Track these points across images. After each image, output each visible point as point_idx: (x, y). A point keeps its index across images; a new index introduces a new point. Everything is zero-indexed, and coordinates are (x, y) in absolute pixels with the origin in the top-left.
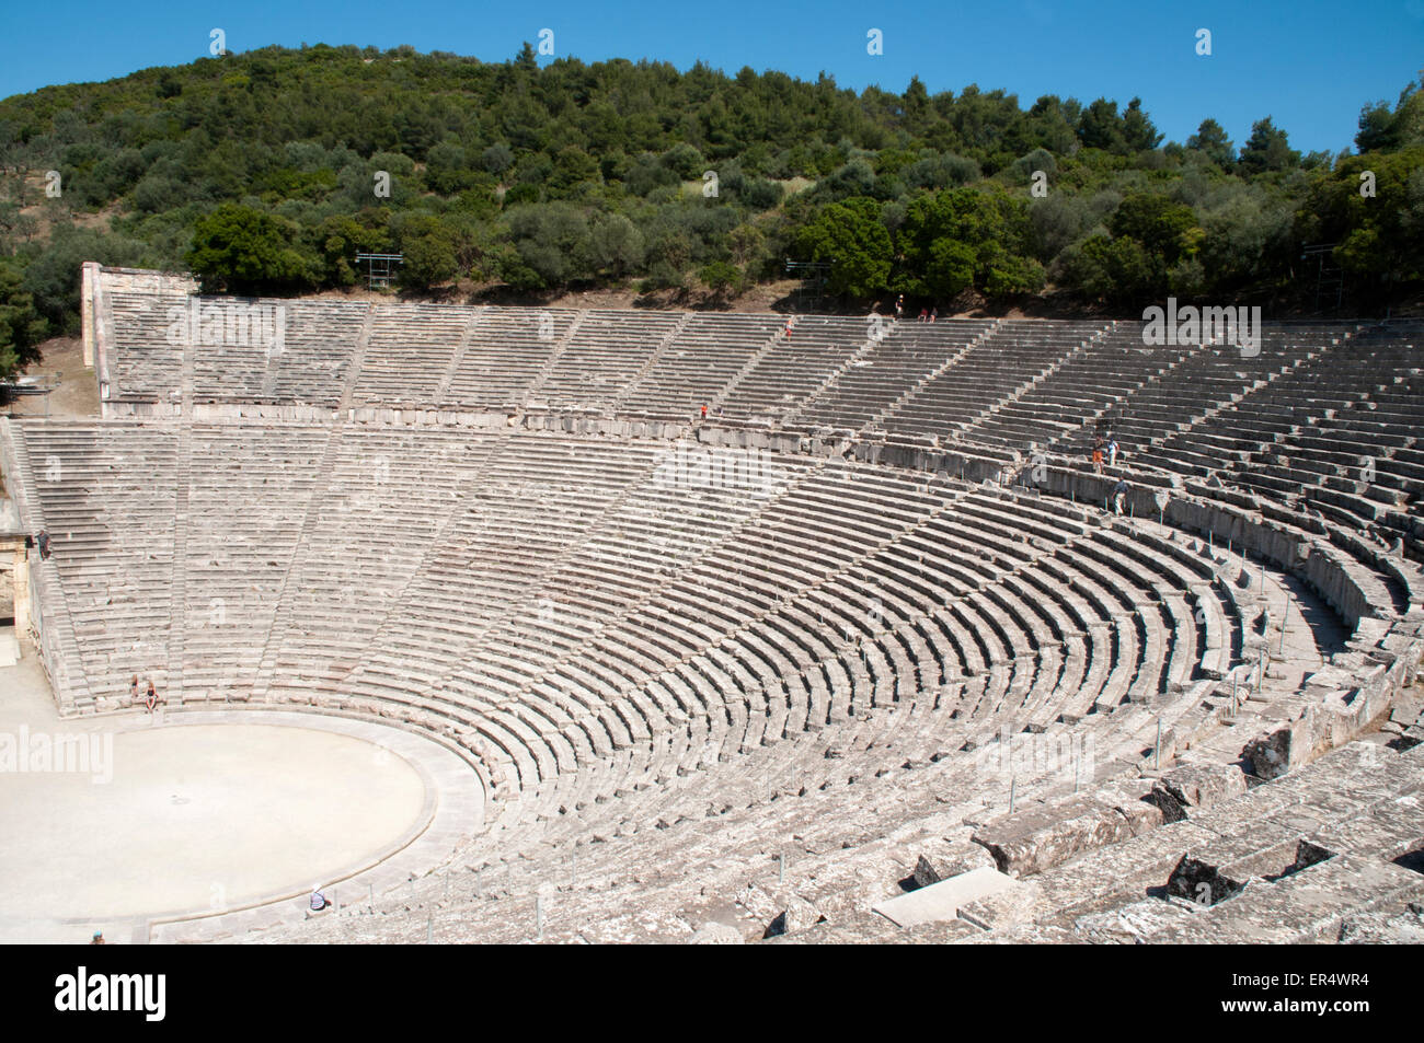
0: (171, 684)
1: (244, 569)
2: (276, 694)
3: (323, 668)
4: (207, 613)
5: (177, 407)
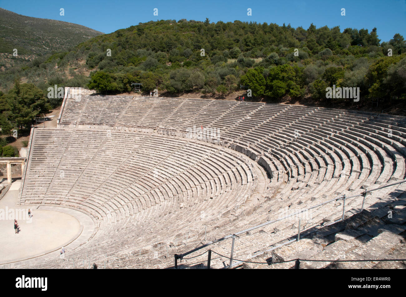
0: (45, 199)
1: (73, 169)
2: (67, 203)
3: (80, 197)
4: (60, 181)
5: (75, 125)
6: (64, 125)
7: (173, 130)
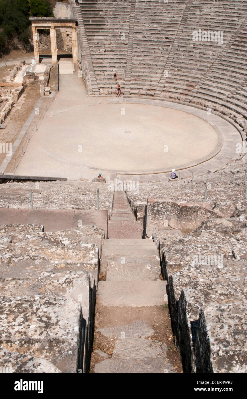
0: (126, 87)
1: (156, 40)
2: (164, 94)
3: (183, 85)
4: (141, 58)
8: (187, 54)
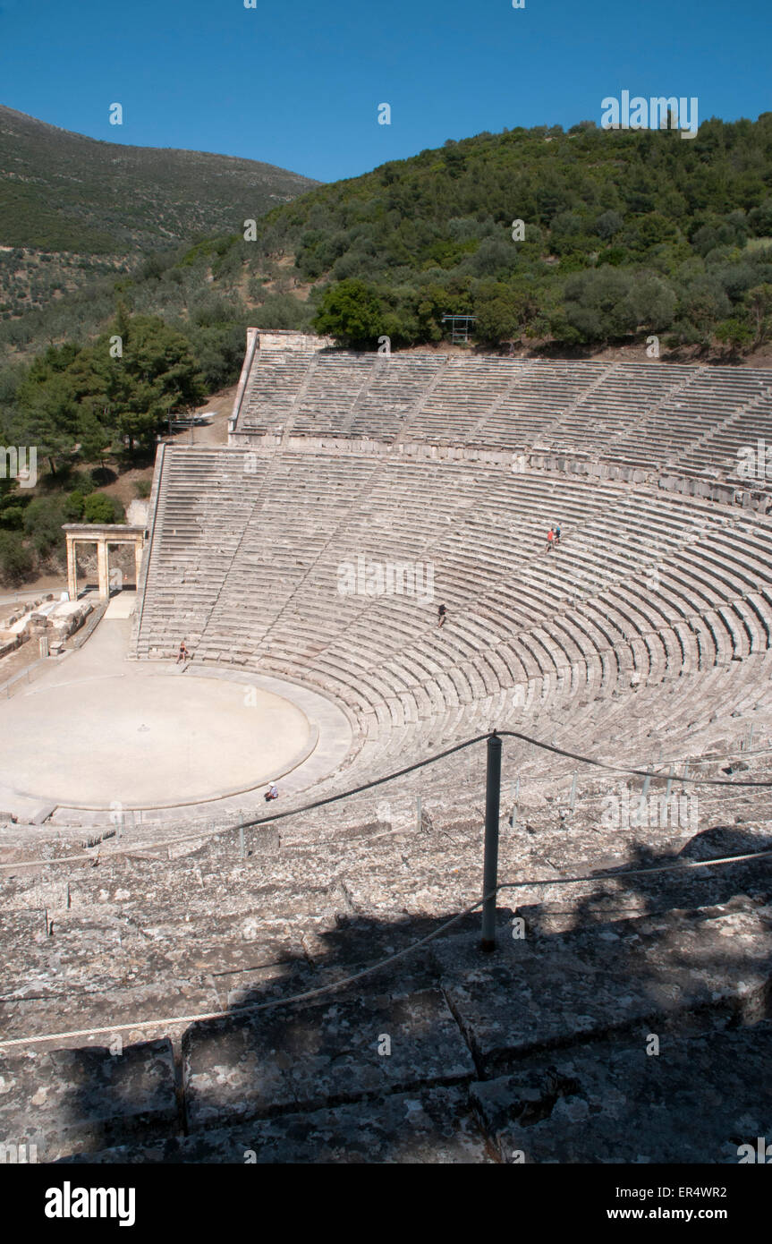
0: (201, 645)
1: (279, 565)
4: (241, 596)
5: (279, 439)
6: (246, 439)
7: (578, 456)
8: (326, 592)
